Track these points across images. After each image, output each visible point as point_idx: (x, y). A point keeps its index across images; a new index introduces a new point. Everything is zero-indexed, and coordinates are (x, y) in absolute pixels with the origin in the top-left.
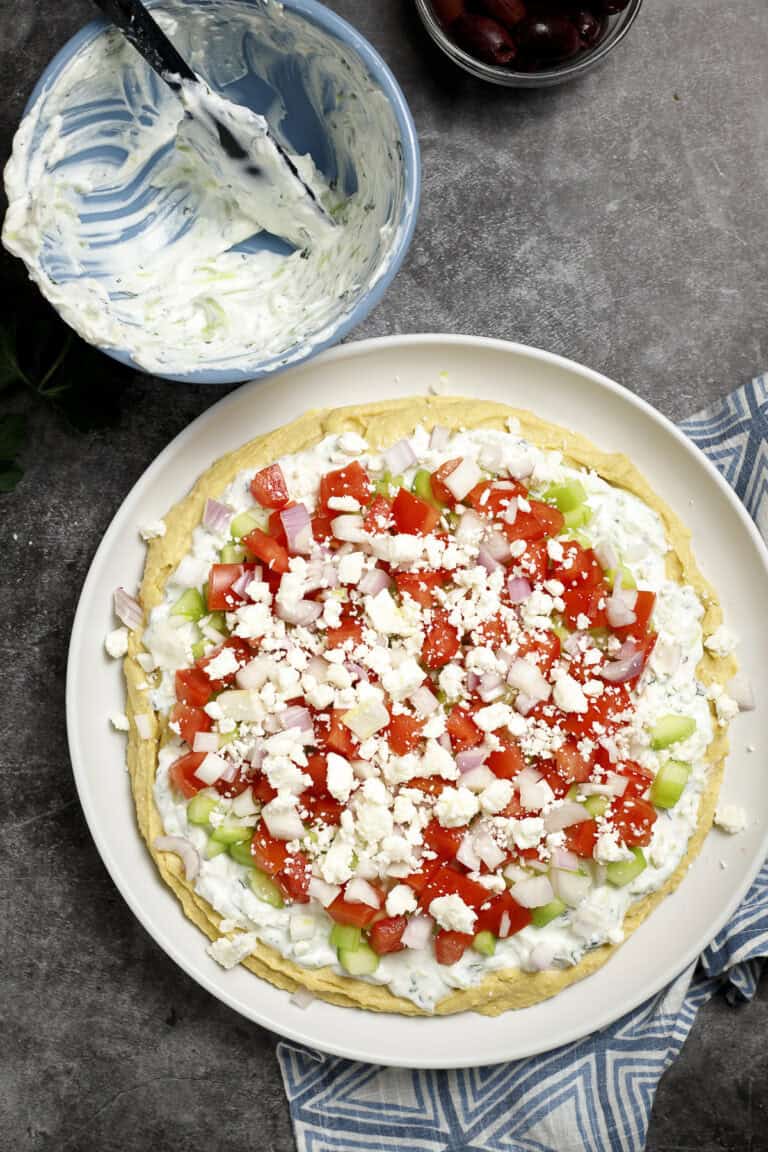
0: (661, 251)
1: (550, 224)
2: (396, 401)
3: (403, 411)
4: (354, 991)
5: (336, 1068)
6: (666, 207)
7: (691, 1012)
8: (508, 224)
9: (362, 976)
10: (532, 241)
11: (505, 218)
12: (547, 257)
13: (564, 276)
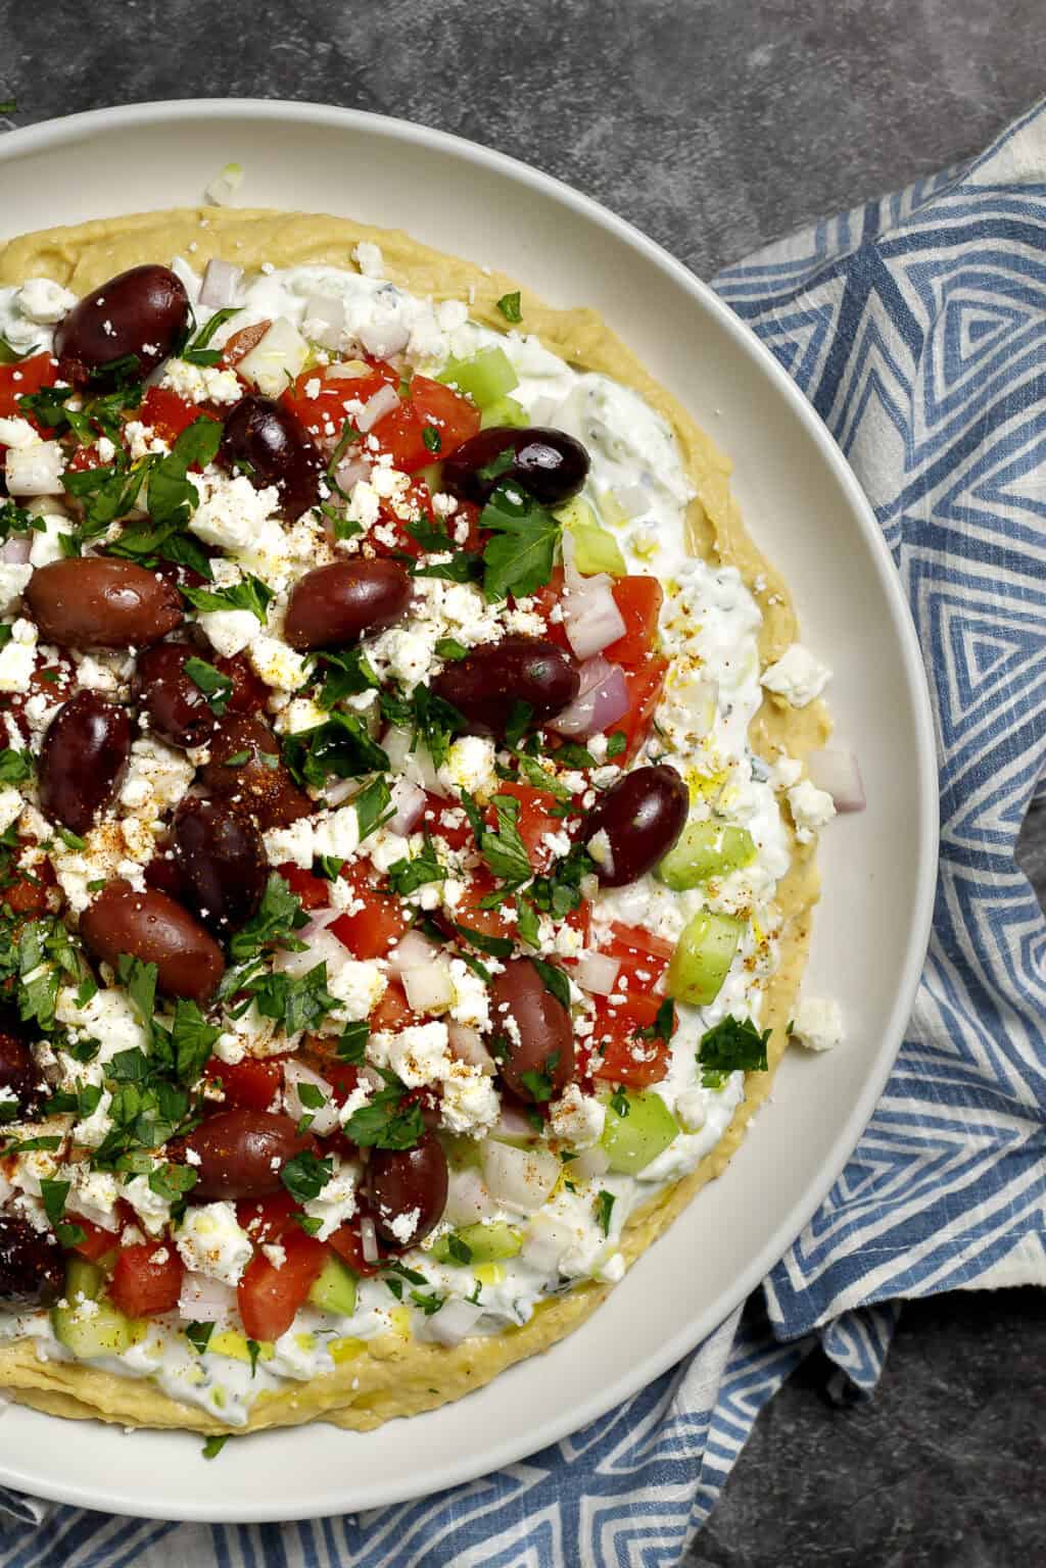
0: (854, 144)
1: (641, 91)
2: (138, 216)
3: (149, 231)
4: (87, 1388)
5: (66, 1537)
6: (866, 59)
7: (743, 1416)
8: (557, 92)
9: (101, 1358)
10: (605, 124)
11: (550, 80)
12: (634, 157)
13: (666, 191)
